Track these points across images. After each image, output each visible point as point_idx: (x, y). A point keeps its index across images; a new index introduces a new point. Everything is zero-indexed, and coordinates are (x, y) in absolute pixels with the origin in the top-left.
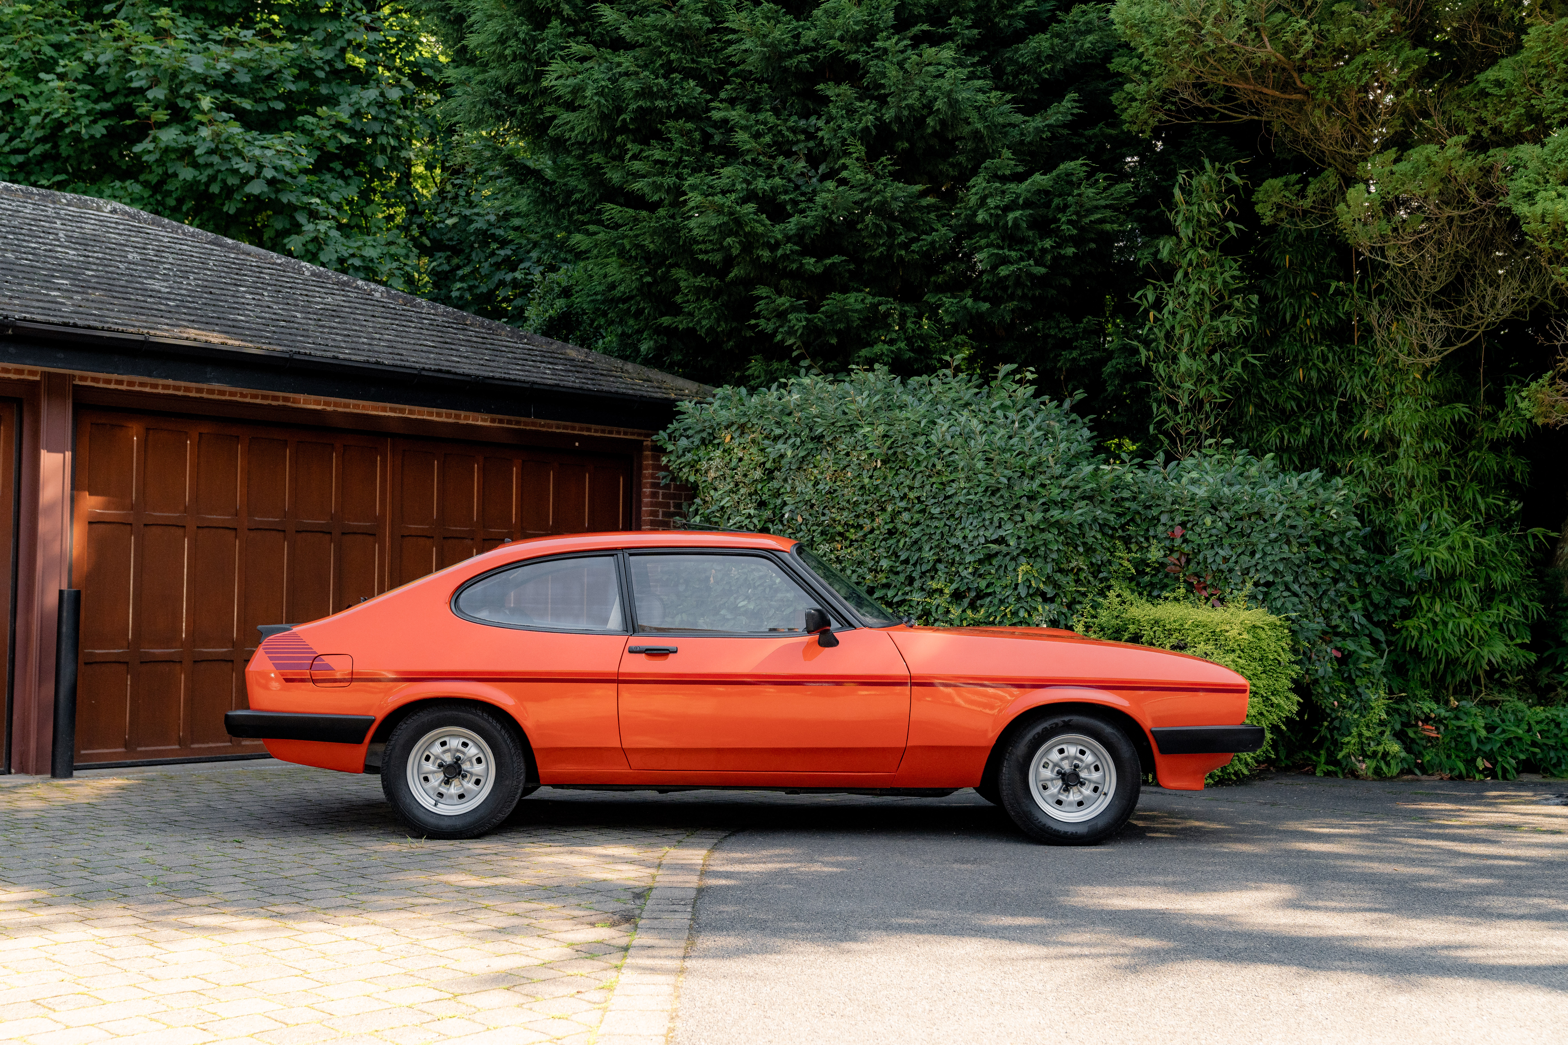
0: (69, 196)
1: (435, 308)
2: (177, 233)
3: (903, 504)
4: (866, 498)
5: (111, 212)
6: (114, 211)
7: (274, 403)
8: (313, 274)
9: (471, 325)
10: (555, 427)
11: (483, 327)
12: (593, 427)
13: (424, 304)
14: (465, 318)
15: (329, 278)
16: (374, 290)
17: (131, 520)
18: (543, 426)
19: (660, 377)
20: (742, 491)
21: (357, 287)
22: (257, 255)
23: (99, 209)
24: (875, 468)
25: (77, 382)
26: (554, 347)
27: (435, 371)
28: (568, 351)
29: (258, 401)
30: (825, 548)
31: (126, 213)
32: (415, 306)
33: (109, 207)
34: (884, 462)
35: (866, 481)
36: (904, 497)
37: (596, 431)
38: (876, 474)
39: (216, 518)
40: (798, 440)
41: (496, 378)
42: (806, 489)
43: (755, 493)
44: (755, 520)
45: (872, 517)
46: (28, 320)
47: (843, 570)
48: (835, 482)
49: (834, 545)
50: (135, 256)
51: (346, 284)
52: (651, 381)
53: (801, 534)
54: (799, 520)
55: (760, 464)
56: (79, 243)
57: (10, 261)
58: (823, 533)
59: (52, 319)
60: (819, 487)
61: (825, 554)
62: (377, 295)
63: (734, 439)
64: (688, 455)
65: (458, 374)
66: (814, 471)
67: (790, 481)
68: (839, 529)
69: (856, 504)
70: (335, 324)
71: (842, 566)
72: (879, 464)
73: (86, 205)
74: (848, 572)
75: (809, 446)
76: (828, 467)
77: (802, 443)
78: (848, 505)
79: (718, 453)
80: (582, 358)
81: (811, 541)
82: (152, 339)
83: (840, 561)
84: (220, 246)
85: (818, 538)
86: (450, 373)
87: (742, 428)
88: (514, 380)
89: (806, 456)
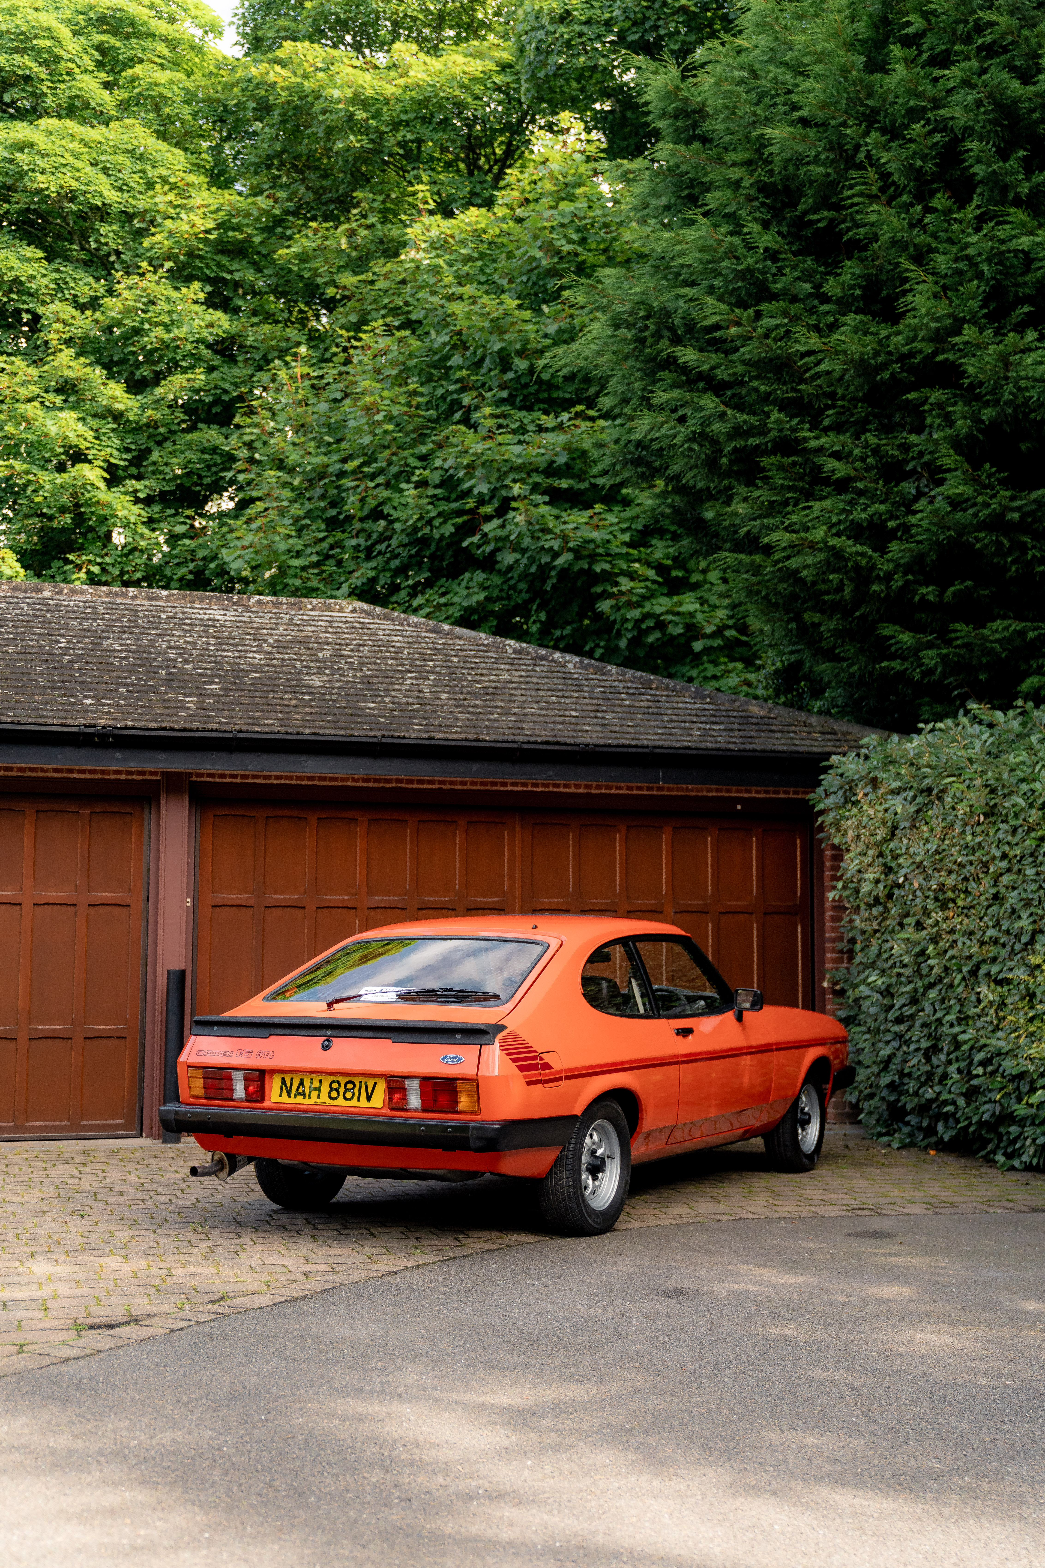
0: (314, 601)
1: (624, 674)
2: (403, 625)
3: (1004, 864)
4: (971, 858)
5: (351, 611)
6: (354, 611)
7: (387, 785)
8: (516, 651)
9: (657, 689)
10: (708, 791)
12: (754, 788)
13: (615, 670)
14: (650, 681)
15: (529, 653)
16: (568, 662)
17: (252, 903)
18: (692, 790)
19: (845, 729)
20: (870, 853)
21: (553, 661)
22: (468, 639)
23: (341, 610)
24: (978, 824)
25: (194, 779)
26: (737, 704)
27: (542, 743)
28: (751, 708)
29: (371, 785)
30: (937, 916)
31: (364, 611)
32: (604, 674)
33: (351, 608)
34: (986, 815)
35: (969, 838)
36: (1004, 856)
37: (757, 792)
38: (978, 829)
39: (335, 898)
40: (911, 794)
41: (609, 745)
42: (918, 849)
43: (881, 855)
44: (881, 886)
45: (978, 880)
46: (126, 728)
47: (955, 942)
48: (943, 840)
49: (947, 913)
50: (328, 654)
51: (543, 658)
52: (834, 733)
53: (918, 901)
54: (916, 885)
55: (884, 823)
56: (280, 646)
57: (182, 671)
58: (936, 899)
59: (154, 725)
60: (928, 846)
61: (937, 923)
62: (571, 666)
63: (866, 795)
64: (833, 814)
65: (566, 744)
66: (925, 828)
67: (905, 841)
68: (950, 894)
69: (961, 866)
70: (478, 702)
71: (955, 937)
72: (982, 818)
73: (328, 608)
74: (960, 944)
75: (919, 800)
76: (938, 824)
77: (915, 797)
78: (955, 867)
79: (855, 811)
80: (763, 713)
81: (925, 908)
82: (240, 735)
83: (952, 931)
84: (437, 632)
85: (931, 905)
86: (557, 743)
87: (875, 783)
88: (629, 746)
89: (918, 811)
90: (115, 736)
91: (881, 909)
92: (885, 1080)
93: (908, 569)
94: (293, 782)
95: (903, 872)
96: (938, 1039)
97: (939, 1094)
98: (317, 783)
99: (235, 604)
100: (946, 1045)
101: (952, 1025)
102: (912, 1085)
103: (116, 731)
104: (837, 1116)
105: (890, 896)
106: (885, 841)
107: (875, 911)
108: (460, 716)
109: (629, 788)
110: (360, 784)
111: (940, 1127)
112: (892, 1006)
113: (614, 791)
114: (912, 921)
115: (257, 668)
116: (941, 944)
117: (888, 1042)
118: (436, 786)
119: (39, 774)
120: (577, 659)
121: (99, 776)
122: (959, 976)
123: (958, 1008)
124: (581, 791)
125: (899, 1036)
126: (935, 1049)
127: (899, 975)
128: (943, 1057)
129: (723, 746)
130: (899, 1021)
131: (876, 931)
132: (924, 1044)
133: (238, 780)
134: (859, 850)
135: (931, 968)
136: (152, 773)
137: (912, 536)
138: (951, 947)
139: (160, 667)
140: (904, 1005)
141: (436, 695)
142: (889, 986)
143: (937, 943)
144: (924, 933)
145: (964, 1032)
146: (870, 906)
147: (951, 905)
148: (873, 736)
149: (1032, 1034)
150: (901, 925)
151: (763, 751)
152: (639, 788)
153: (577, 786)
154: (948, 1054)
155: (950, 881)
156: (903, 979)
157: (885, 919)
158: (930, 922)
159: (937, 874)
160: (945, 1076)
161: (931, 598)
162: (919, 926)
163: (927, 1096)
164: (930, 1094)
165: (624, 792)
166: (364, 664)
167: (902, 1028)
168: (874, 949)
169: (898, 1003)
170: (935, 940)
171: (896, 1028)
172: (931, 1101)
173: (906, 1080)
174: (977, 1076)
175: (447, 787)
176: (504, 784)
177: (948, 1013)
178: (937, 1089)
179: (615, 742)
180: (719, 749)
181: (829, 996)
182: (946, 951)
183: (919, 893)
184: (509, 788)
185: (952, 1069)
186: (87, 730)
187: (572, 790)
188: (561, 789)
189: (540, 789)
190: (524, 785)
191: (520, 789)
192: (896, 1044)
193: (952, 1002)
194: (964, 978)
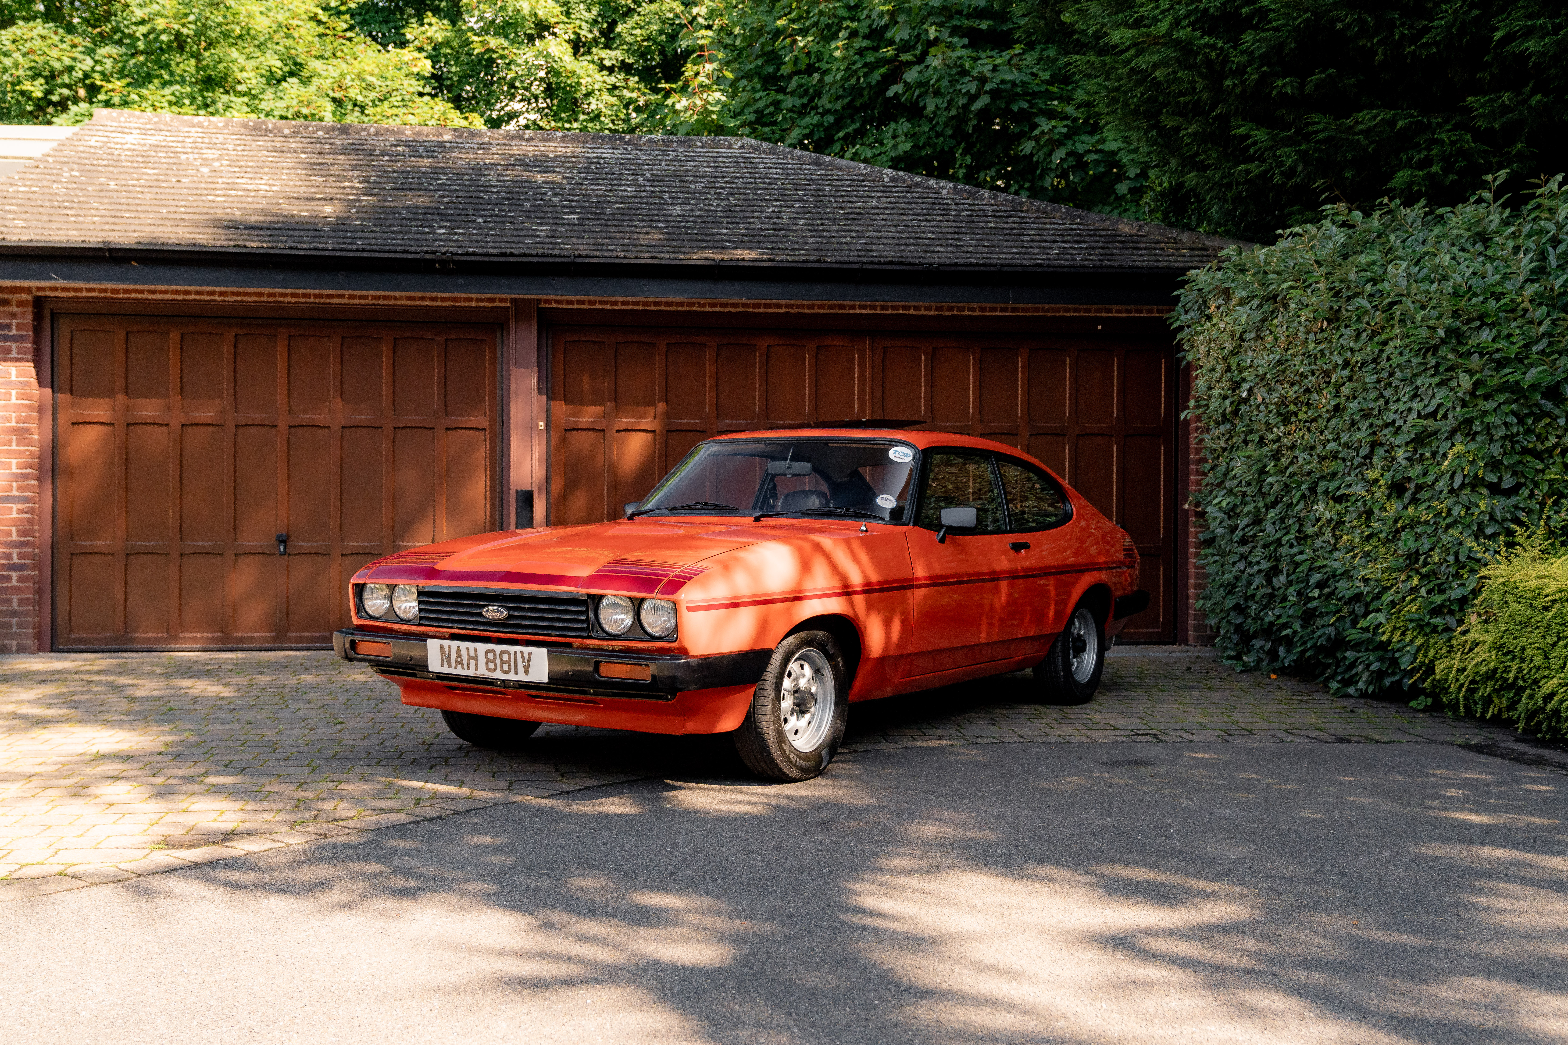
0: (704, 139)
1: (995, 198)
2: (787, 158)
4: (1313, 367)
5: (740, 148)
6: (743, 147)
7: (734, 310)
8: (892, 180)
9: (1027, 211)
10: (1065, 311)
11: (1038, 211)
12: (1114, 307)
13: (986, 195)
14: (1021, 204)
15: (905, 181)
16: (943, 188)
17: (603, 426)
18: (1048, 311)
19: (1216, 244)
21: (928, 187)
22: (846, 169)
23: (730, 146)
24: (1322, 330)
25: (542, 305)
26: (1107, 223)
28: (1120, 226)
30: (1278, 431)
31: (752, 146)
32: (973, 198)
33: (739, 144)
34: (1330, 321)
35: (1312, 346)
36: (1346, 364)
37: (1118, 311)
38: (1320, 336)
39: (686, 422)
40: (1256, 302)
41: (956, 264)
42: (1264, 361)
43: (1228, 369)
44: (1227, 402)
45: (1319, 391)
46: (467, 254)
47: (1297, 457)
48: (1287, 350)
49: (1289, 427)
50: (700, 185)
51: (918, 185)
52: (1206, 249)
53: (1261, 415)
54: (1260, 399)
55: (1233, 335)
56: (655, 180)
57: (549, 204)
58: (1279, 414)
59: (495, 251)
60: (1271, 356)
61: (1278, 439)
62: (944, 192)
63: (1218, 307)
64: (1187, 330)
65: (910, 264)
66: (1269, 338)
67: (1250, 353)
68: (1292, 407)
69: (1303, 376)
70: (835, 227)
71: (1296, 452)
72: (1325, 324)
73: (718, 145)
74: (1301, 460)
75: (1265, 307)
76: (1281, 332)
77: (1260, 306)
78: (1297, 378)
79: (1208, 325)
80: (1133, 232)
81: (1267, 424)
82: (578, 260)
83: (1293, 447)
84: (819, 164)
85: (1273, 419)
86: (901, 263)
87: (1227, 294)
88: (977, 265)
89: (1263, 321)
90: (455, 262)
91: (1228, 426)
92: (1230, 603)
93: (1265, 59)
94: (640, 308)
95: (1246, 386)
96: (1278, 560)
97: (1279, 617)
98: (663, 308)
99: (626, 143)
100: (1284, 566)
101: (1292, 546)
102: (1254, 607)
103: (455, 258)
104: (1197, 638)
105: (1236, 412)
106: (1233, 353)
107: (1222, 428)
108: (811, 240)
109: (982, 309)
110: (707, 309)
111: (1282, 651)
112: (1237, 527)
113: (966, 313)
114: (1255, 437)
115: (623, 200)
116: (1283, 460)
117: (1234, 564)
118: (783, 310)
119: (392, 302)
120: (951, 185)
121: (451, 304)
122: (1299, 494)
123: (1297, 527)
124: (932, 313)
125: (1244, 557)
126: (1275, 571)
127: (1244, 495)
128: (1283, 579)
129: (1077, 263)
130: (1244, 541)
131: (1224, 449)
132: (1265, 565)
133: (586, 307)
134: (1209, 365)
135: (1272, 485)
136: (501, 300)
137: (1270, 22)
138: (1292, 463)
139: (528, 200)
140: (1247, 526)
141: (794, 221)
142: (1235, 506)
143: (1279, 460)
144: (1265, 449)
145: (1301, 553)
146: (1218, 424)
147: (1293, 419)
148: (1233, 247)
149: (1367, 554)
150: (1246, 442)
151: (1120, 267)
152: (992, 310)
153: (928, 308)
154: (1288, 575)
155: (1291, 394)
156: (1248, 499)
157: (1231, 437)
158: (1271, 437)
159: (1279, 387)
160: (1285, 599)
161: (1289, 90)
162: (1261, 442)
163: (1267, 619)
164: (1270, 616)
165: (977, 313)
166: (732, 194)
167: (1246, 548)
168: (1222, 469)
169: (1242, 522)
170: (1276, 456)
171: (1241, 550)
172: (1271, 624)
173: (1251, 603)
174: (1314, 598)
175: (795, 311)
176: (853, 307)
177: (1287, 533)
178: (1277, 612)
179: (962, 261)
180: (1073, 266)
181: (1193, 519)
182: (1287, 468)
183: (1262, 408)
184: (858, 311)
185: (1291, 591)
186: (427, 256)
187: (923, 312)
188: (912, 312)
189: (889, 312)
190: (873, 307)
191: (868, 312)
192: (1241, 566)
193: (1291, 521)
194: (1303, 496)
